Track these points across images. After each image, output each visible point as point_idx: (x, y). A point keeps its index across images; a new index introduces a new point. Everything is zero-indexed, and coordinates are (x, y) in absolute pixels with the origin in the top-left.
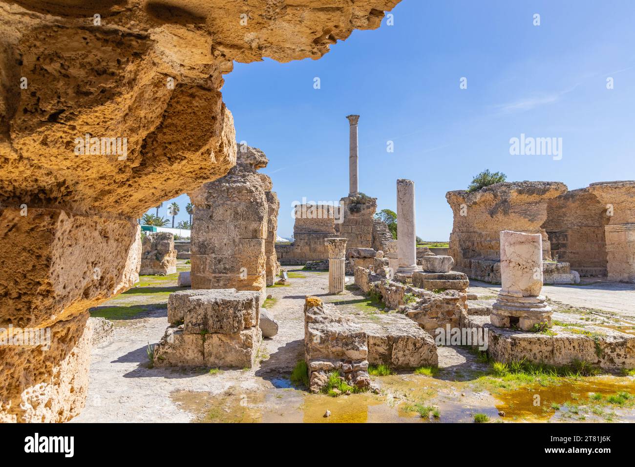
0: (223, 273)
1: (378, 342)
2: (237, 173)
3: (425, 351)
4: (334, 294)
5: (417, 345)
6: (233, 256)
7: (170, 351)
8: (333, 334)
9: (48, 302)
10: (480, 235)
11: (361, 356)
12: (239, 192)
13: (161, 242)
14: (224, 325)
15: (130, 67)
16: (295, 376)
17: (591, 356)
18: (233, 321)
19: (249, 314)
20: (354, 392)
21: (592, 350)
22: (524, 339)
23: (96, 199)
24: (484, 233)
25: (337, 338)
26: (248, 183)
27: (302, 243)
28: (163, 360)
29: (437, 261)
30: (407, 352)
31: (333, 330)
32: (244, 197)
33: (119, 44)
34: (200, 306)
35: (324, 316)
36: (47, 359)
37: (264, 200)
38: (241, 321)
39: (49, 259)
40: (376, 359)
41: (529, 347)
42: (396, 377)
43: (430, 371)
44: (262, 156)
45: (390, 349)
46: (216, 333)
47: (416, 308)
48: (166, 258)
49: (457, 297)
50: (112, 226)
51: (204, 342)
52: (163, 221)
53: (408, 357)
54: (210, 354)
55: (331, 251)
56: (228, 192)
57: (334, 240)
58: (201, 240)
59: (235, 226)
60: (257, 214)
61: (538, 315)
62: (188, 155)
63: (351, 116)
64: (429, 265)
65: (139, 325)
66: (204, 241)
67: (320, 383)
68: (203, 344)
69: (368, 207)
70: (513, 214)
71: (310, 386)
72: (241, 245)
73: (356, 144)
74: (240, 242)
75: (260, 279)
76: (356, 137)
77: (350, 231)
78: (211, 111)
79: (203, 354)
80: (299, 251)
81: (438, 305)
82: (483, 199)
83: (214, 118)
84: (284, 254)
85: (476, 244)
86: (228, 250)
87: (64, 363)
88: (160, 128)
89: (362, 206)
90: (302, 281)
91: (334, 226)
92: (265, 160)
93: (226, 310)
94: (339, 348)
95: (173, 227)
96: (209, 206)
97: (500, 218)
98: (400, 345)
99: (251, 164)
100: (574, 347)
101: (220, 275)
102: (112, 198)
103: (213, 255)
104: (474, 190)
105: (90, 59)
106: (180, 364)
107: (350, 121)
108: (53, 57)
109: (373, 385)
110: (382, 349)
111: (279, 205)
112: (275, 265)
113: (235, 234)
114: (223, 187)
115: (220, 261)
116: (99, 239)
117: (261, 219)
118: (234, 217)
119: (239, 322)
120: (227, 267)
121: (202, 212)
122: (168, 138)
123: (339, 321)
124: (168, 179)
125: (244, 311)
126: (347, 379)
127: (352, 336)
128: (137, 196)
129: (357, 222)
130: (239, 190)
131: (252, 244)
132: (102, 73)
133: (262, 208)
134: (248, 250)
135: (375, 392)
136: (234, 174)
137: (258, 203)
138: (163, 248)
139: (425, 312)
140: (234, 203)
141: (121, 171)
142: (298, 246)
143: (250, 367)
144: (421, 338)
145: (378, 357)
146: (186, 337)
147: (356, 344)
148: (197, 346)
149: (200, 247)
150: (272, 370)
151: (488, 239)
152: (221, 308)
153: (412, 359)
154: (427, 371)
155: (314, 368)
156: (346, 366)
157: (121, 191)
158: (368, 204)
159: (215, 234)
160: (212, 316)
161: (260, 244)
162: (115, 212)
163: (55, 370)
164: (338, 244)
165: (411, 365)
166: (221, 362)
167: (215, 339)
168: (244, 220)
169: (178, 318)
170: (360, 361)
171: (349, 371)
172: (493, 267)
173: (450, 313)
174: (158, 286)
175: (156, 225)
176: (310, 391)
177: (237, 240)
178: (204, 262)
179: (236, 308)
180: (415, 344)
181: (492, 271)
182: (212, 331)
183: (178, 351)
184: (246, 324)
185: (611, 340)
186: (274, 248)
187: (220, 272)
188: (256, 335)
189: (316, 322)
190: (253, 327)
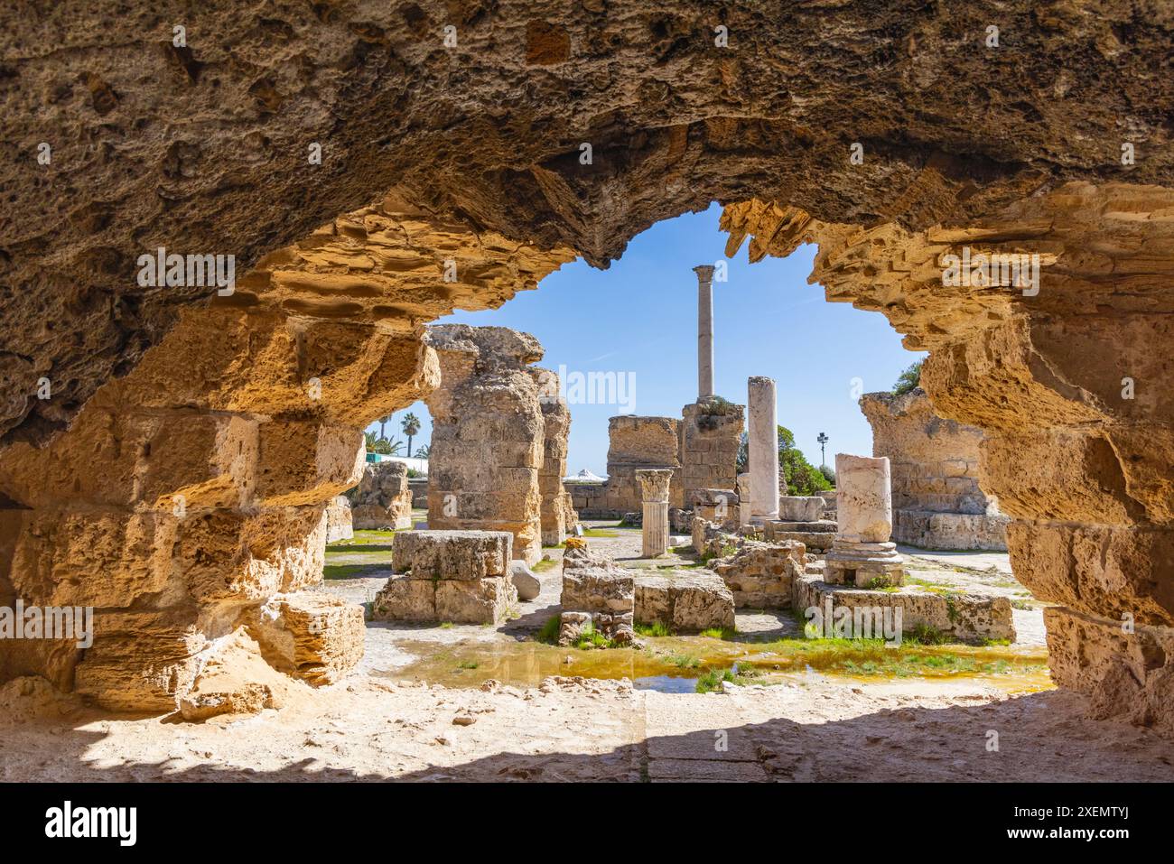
0: (475, 518)
1: (656, 596)
2: (496, 370)
3: (717, 608)
4: (650, 557)
5: (708, 600)
6: (489, 493)
7: (393, 600)
8: (593, 580)
9: (314, 477)
10: (916, 468)
11: (625, 607)
12: (499, 398)
13: (387, 477)
14: (460, 569)
15: (364, 343)
16: (545, 634)
17: (942, 620)
18: (472, 564)
19: (492, 557)
20: (612, 646)
21: (944, 613)
22: (850, 596)
23: (338, 416)
24: (922, 465)
25: (598, 585)
26: (512, 385)
27: (621, 483)
28: (385, 611)
29: (798, 504)
30: (694, 609)
31: (593, 575)
32: (505, 407)
33: (358, 331)
34: (431, 545)
35: (585, 559)
36: (300, 531)
37: (535, 409)
38: (481, 564)
39: (315, 452)
40: (653, 617)
42: (675, 638)
43: (720, 633)
44: (535, 344)
45: (671, 605)
46: (450, 579)
47: (731, 562)
48: (395, 502)
49: (789, 547)
50: (346, 434)
51: (435, 590)
52: (392, 444)
53: (695, 616)
54: (443, 606)
55: (645, 490)
56: (482, 399)
57: (650, 472)
58: (442, 468)
59: (493, 449)
60: (525, 430)
61: (879, 567)
62: (398, 385)
63: (701, 267)
64: (787, 511)
65: (354, 585)
66: (447, 471)
67: (570, 635)
68: (434, 594)
69: (730, 421)
70: (965, 433)
71: (559, 638)
72: (501, 477)
73: (709, 314)
74: (500, 472)
75: (530, 529)
76: (709, 303)
77: (699, 462)
78: (414, 355)
79: (434, 605)
80: (616, 495)
81: (760, 558)
82: (915, 408)
83: (416, 360)
84: (591, 501)
85: (909, 484)
86: (480, 485)
87: (310, 536)
88: (380, 368)
89: (719, 419)
90: (610, 541)
91: (676, 454)
92: (539, 351)
93: (463, 550)
94: (598, 597)
95: (409, 456)
96: (455, 420)
97: (944, 440)
98: (685, 600)
99: (517, 357)
100: (919, 608)
101: (470, 521)
102: (349, 414)
103: (461, 492)
104: (903, 392)
105: (343, 340)
106: (405, 617)
107: (699, 275)
108: (324, 340)
109: (636, 641)
110: (661, 605)
111: (569, 418)
112: (561, 512)
113: (492, 460)
114: (476, 390)
115: (469, 501)
116: (339, 442)
117: (530, 438)
118: (491, 435)
119: (479, 566)
120: (481, 509)
121: (445, 428)
122: (386, 374)
123: (603, 566)
124: (386, 401)
125: (486, 553)
126: (604, 632)
127: (615, 582)
128: (365, 412)
129: (710, 447)
130: (499, 396)
131: (517, 476)
132: (349, 348)
133: (532, 421)
134: (511, 484)
135: (637, 648)
136: (492, 372)
137: (525, 415)
138: (390, 487)
139: (742, 567)
140: (491, 415)
141: (356, 397)
142: (615, 486)
143: (492, 623)
144: (713, 592)
145: (655, 614)
146: (414, 584)
147: (620, 592)
148: (427, 595)
149: (441, 479)
150: (519, 628)
151: (929, 475)
152: (457, 548)
153: (699, 618)
154: (718, 634)
155: (566, 620)
156: (605, 618)
157: (354, 410)
158: (729, 416)
159: (463, 461)
160: (445, 558)
161: (529, 475)
162: (349, 424)
163: (304, 540)
164: (656, 478)
165: (698, 627)
166: (457, 616)
167: (449, 587)
168: (506, 439)
169: (404, 564)
170: (623, 612)
171: (607, 624)
172: (929, 522)
173: (778, 569)
174: (381, 544)
175: (381, 452)
176: (557, 644)
177: (495, 469)
178: (447, 502)
179: (475, 548)
180: (704, 600)
181: (928, 528)
182: (445, 576)
183: (404, 601)
184: (488, 570)
185: (972, 600)
186: (562, 488)
187: (470, 517)
188: (503, 588)
189: (574, 566)
190: (498, 575)
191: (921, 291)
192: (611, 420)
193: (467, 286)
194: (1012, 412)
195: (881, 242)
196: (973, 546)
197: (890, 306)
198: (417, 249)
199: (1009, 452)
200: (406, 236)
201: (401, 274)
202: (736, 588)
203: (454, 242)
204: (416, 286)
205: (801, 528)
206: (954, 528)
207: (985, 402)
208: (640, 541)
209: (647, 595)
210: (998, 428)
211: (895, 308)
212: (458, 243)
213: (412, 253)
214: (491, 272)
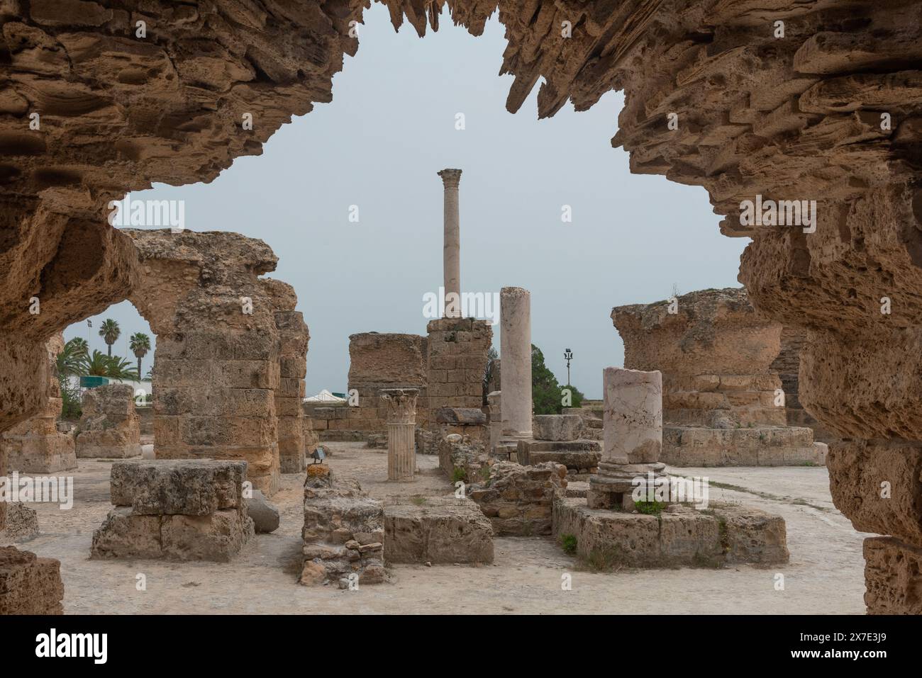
0: (206, 444)
1: (408, 527)
2: (224, 281)
3: (475, 537)
4: (396, 481)
5: (464, 529)
6: (221, 416)
7: (114, 538)
8: (338, 512)
10: (668, 384)
11: (375, 540)
12: (228, 313)
13: (113, 400)
14: (188, 503)
15: (26, 221)
17: (713, 544)
18: (201, 496)
19: (224, 489)
20: (362, 583)
21: (716, 536)
22: (619, 521)
24: (673, 380)
25: (343, 517)
26: (243, 297)
27: (363, 403)
28: (105, 551)
29: (553, 422)
30: (450, 539)
31: (337, 506)
32: (235, 321)
34: (153, 476)
35: (329, 489)
38: (212, 497)
40: (405, 551)
41: (624, 532)
44: (267, 252)
45: (425, 537)
46: (177, 514)
47: (486, 487)
48: (123, 428)
49: (549, 469)
51: (161, 526)
53: (452, 547)
54: (171, 543)
55: (390, 411)
56: (209, 313)
57: (395, 392)
58: (168, 391)
59: (223, 368)
60: (259, 348)
62: (82, 282)
63: (446, 171)
64: (542, 430)
66: (173, 393)
67: (314, 573)
68: (160, 530)
69: (477, 337)
70: (720, 346)
71: (302, 577)
72: (233, 399)
74: (232, 394)
75: (267, 454)
77: (444, 380)
79: (160, 542)
80: (358, 416)
81: (516, 480)
82: (670, 321)
84: (331, 422)
86: (211, 408)
88: (56, 258)
89: (466, 335)
92: (272, 258)
93: (190, 482)
94: (344, 530)
96: (180, 336)
97: (698, 353)
98: (440, 530)
100: (690, 531)
101: (200, 448)
103: (190, 416)
112: (301, 435)
113: (223, 381)
115: (200, 425)
117: (264, 356)
118: (221, 353)
119: (210, 499)
120: (212, 433)
122: (65, 267)
124: (68, 303)
125: (217, 485)
126: (353, 569)
127: (363, 514)
129: (456, 364)
130: (228, 309)
131: (251, 397)
134: (245, 407)
136: (219, 283)
137: (259, 330)
138: (115, 411)
139: (500, 491)
142: (357, 407)
144: (471, 522)
145: (407, 547)
146: (136, 520)
147: (369, 524)
148: (151, 532)
149: (167, 403)
152: (182, 480)
153: (455, 550)
155: (307, 555)
156: (352, 552)
159: (191, 382)
160: (170, 491)
161: (264, 397)
164: (402, 398)
165: (455, 557)
166: (186, 553)
167: (176, 523)
168: (238, 358)
169: (125, 498)
171: (355, 559)
173: (538, 493)
176: (300, 583)
177: (227, 390)
178: (174, 426)
179: (204, 479)
180: (461, 529)
182: (172, 511)
183: (126, 539)
184: (220, 503)
185: (745, 521)
186: (301, 411)
187: (201, 443)
188: (237, 522)
189: (316, 496)
190: (232, 507)
191: (767, 149)
192: (351, 337)
193: (163, 141)
194: (856, 310)
195: (719, 80)
196: (724, 461)
197: (717, 174)
198: (88, 82)
199: (845, 359)
200: (68, 59)
201: (68, 121)
202: (493, 515)
203: (139, 70)
204: (91, 140)
205: (558, 447)
206: (705, 443)
207: (826, 298)
208: (386, 464)
209: (399, 525)
210: (832, 330)
211: (724, 177)
212: (145, 71)
213: (80, 87)
214: (196, 120)
